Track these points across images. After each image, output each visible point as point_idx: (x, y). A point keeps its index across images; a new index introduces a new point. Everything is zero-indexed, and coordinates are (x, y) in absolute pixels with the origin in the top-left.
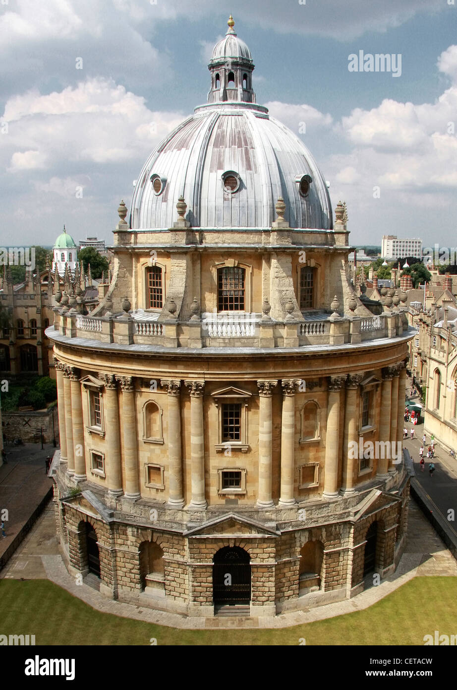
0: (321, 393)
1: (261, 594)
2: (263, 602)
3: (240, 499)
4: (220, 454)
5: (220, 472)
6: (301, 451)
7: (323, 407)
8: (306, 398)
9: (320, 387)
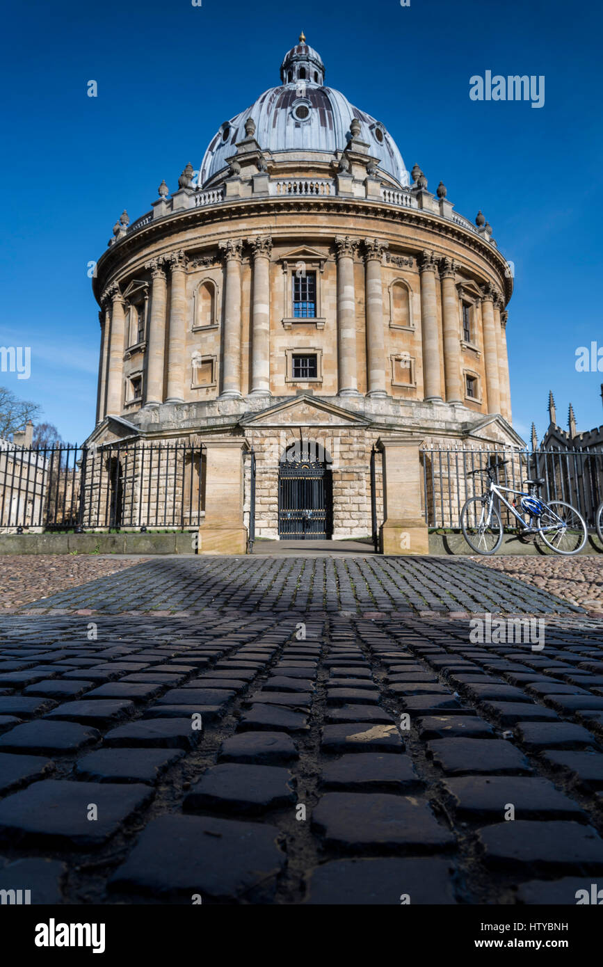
0: (412, 274)
1: (347, 515)
2: (351, 528)
3: (315, 389)
4: (290, 332)
5: (290, 354)
6: (391, 338)
7: (416, 292)
8: (394, 274)
9: (411, 267)
